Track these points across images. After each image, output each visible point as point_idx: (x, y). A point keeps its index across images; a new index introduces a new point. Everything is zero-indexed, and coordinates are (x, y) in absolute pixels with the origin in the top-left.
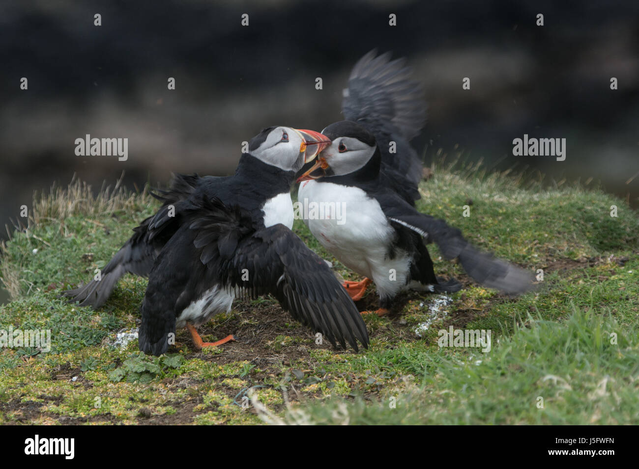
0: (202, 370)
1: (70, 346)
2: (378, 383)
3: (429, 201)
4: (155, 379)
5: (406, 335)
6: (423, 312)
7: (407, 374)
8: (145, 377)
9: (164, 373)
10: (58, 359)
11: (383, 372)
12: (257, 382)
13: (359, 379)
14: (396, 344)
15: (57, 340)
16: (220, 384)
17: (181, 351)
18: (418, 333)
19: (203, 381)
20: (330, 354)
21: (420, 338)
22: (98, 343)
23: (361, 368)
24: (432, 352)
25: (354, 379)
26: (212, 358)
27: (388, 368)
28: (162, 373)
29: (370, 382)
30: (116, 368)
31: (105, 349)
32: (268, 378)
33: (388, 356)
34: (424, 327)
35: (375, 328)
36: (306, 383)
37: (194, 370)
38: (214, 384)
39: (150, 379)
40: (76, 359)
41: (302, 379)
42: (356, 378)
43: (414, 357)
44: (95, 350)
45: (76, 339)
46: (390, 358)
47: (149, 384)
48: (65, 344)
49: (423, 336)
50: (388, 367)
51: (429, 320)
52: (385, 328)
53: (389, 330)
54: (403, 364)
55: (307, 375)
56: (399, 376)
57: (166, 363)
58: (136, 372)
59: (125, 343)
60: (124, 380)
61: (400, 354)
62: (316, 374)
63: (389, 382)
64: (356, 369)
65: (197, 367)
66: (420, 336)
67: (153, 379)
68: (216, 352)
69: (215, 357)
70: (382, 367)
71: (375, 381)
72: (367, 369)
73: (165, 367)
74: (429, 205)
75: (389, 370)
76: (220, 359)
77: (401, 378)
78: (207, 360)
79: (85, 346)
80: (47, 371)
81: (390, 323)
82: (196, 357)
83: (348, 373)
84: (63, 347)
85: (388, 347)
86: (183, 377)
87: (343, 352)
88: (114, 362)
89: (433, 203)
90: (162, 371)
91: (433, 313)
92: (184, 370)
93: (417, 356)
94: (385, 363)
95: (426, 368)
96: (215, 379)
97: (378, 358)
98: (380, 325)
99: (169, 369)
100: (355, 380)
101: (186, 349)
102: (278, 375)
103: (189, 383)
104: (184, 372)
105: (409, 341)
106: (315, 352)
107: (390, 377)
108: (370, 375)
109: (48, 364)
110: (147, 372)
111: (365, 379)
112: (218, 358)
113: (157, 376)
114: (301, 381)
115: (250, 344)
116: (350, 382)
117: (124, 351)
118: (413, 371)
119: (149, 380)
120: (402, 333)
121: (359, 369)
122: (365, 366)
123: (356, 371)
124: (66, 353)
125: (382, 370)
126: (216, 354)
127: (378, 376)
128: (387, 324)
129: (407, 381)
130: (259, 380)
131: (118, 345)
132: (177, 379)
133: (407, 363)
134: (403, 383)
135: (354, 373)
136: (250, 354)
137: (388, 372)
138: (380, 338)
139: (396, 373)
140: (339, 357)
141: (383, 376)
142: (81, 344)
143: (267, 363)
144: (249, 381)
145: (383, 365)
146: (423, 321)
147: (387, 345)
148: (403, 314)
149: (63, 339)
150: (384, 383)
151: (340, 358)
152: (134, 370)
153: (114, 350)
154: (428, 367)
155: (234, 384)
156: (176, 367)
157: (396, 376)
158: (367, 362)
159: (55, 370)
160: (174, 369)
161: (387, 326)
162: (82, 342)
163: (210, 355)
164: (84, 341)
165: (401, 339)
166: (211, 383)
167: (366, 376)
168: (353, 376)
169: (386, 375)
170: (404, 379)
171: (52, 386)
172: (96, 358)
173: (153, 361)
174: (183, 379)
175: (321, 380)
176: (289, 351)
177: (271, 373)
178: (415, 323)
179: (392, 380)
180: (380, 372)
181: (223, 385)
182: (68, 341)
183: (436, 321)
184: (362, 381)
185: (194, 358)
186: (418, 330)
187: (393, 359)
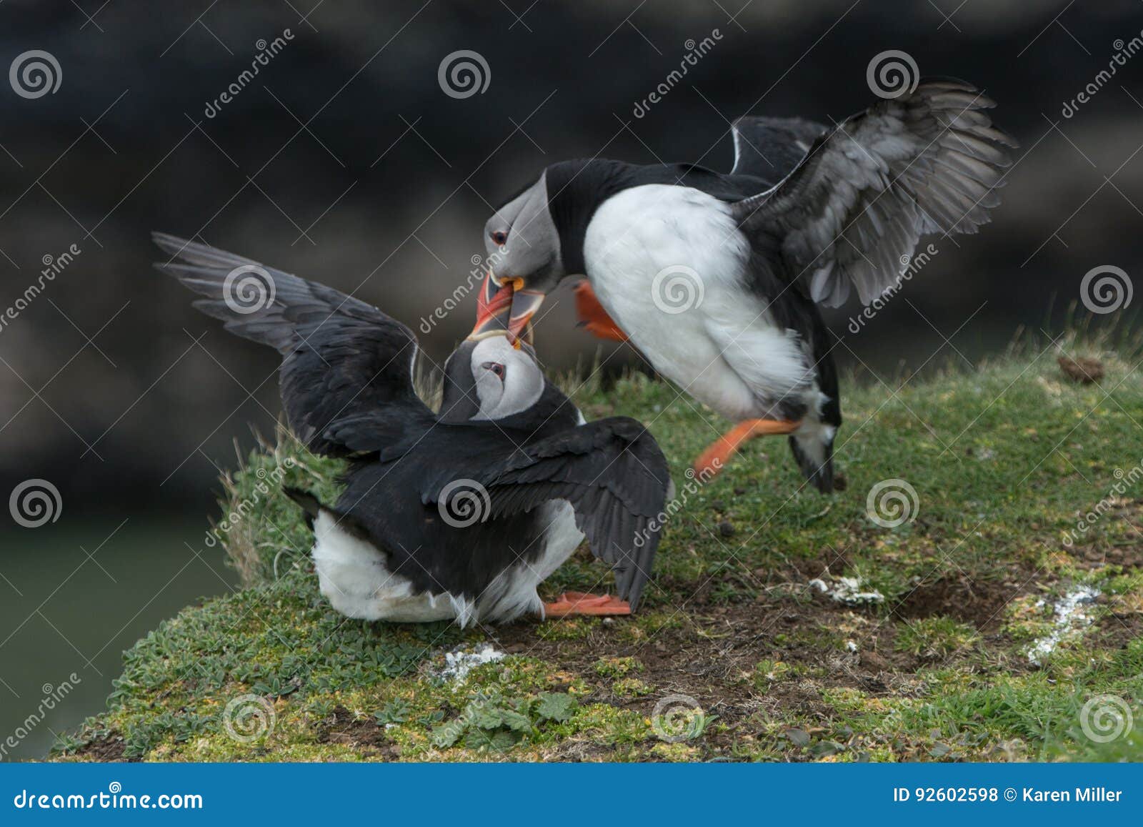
0: (612, 726)
1: (356, 676)
2: (953, 755)
3: (1058, 402)
4: (520, 744)
5: (1010, 662)
6: (1044, 617)
7: (1010, 738)
8: (502, 738)
9: (538, 731)
10: (331, 701)
11: (965, 734)
12: (718, 749)
13: (917, 746)
14: (991, 679)
15: (330, 665)
16: (647, 754)
17: (571, 689)
18: (1034, 657)
19: (614, 747)
20: (861, 697)
21: (1037, 668)
22: (410, 673)
23: (921, 726)
24: (1059, 695)
25: (908, 746)
26: (633, 702)
27: (974, 726)
28: (533, 730)
29: (938, 752)
30: (445, 720)
31: (423, 683)
32: (741, 744)
33: (974, 702)
34: (1045, 647)
35: (950, 649)
36: (814, 753)
37: (596, 726)
38: (635, 753)
39: (511, 742)
40: (367, 702)
41: (806, 746)
42: (912, 744)
43: (1025, 704)
44: (406, 686)
45: (367, 664)
46: (978, 707)
47: (507, 752)
48: (345, 673)
49: (1043, 665)
50: (974, 723)
51: (1056, 632)
52: (971, 648)
53: (977, 651)
54: (1003, 718)
55: (815, 738)
56: (996, 741)
57: (542, 712)
58: (483, 729)
59: (464, 670)
60: (459, 744)
61: (999, 699)
62: (833, 736)
63: (975, 752)
64: (911, 728)
65: (603, 721)
66: (1037, 663)
67: (516, 742)
68: (640, 691)
69: (637, 702)
70: (962, 725)
71: (949, 752)
72: (933, 726)
73: (540, 720)
74: (1057, 408)
75: (976, 730)
76: (647, 705)
77: (998, 746)
78: (622, 708)
79: (384, 675)
80: (311, 726)
81: (979, 638)
82: (600, 701)
83: (895, 734)
84: (343, 679)
85: (974, 685)
86: (575, 740)
87: (887, 695)
88: (442, 709)
89: (1066, 405)
90: (535, 727)
91: (1063, 620)
92: (578, 726)
93: (1030, 702)
94: (969, 717)
95: (1047, 727)
96: (638, 743)
97: (956, 707)
98: (960, 642)
99: (548, 724)
100: (908, 749)
101: (582, 685)
102: (760, 737)
103: (587, 751)
104: (577, 731)
105: (1015, 674)
106: (833, 694)
107: (977, 744)
108: (938, 739)
109: (313, 712)
110: (505, 728)
111: (928, 745)
112: (643, 704)
113: (525, 737)
114: (805, 749)
115: (705, 676)
116: (900, 752)
117: (460, 688)
118: (1023, 732)
119: (509, 745)
120: (1003, 659)
121: (918, 727)
122: (930, 722)
123: (913, 731)
124: (349, 691)
125: (961, 730)
126: (639, 695)
127: (954, 742)
128: (974, 639)
129: (1011, 750)
130: (722, 748)
131: (450, 676)
132: (564, 743)
133: (1010, 717)
134: (1003, 754)
135: (909, 735)
136: (707, 696)
137: (974, 733)
138: (959, 667)
139: (990, 736)
140: (879, 703)
141: (963, 742)
142: (378, 673)
143: (739, 714)
144: (703, 748)
145: (965, 721)
146: (1044, 635)
147: (973, 680)
148: (1004, 620)
149: (341, 663)
150: (966, 755)
151: (881, 705)
152: (479, 725)
153: (441, 686)
154: (1052, 724)
155: (674, 754)
156: (562, 721)
157: (990, 742)
158: (934, 714)
159: (325, 724)
160: (557, 723)
161: (974, 644)
162: (380, 670)
163: (629, 698)
164: (383, 668)
165: (1000, 670)
166: (630, 752)
167: (932, 741)
168: (906, 741)
169: (971, 740)
170: (1006, 745)
171: (319, 755)
172: (406, 700)
173: (517, 709)
174: (574, 744)
175: (843, 747)
176: (782, 690)
177: (746, 734)
178: (1029, 638)
179: (981, 749)
180: (958, 734)
181: (653, 756)
182: (352, 668)
183: (1068, 636)
184: (924, 751)
185: (597, 702)
186: (1034, 653)
187: (985, 708)
